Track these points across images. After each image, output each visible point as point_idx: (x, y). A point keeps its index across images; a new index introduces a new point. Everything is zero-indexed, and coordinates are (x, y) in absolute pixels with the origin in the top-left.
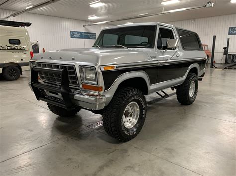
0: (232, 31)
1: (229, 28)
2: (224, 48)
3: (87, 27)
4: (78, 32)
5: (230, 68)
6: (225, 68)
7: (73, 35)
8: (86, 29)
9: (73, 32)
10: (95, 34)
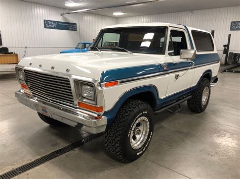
0: (235, 26)
1: (232, 22)
2: (225, 46)
3: (65, 15)
4: (54, 22)
5: (230, 71)
6: (225, 71)
7: (48, 24)
8: (65, 18)
9: (47, 21)
10: (76, 24)
